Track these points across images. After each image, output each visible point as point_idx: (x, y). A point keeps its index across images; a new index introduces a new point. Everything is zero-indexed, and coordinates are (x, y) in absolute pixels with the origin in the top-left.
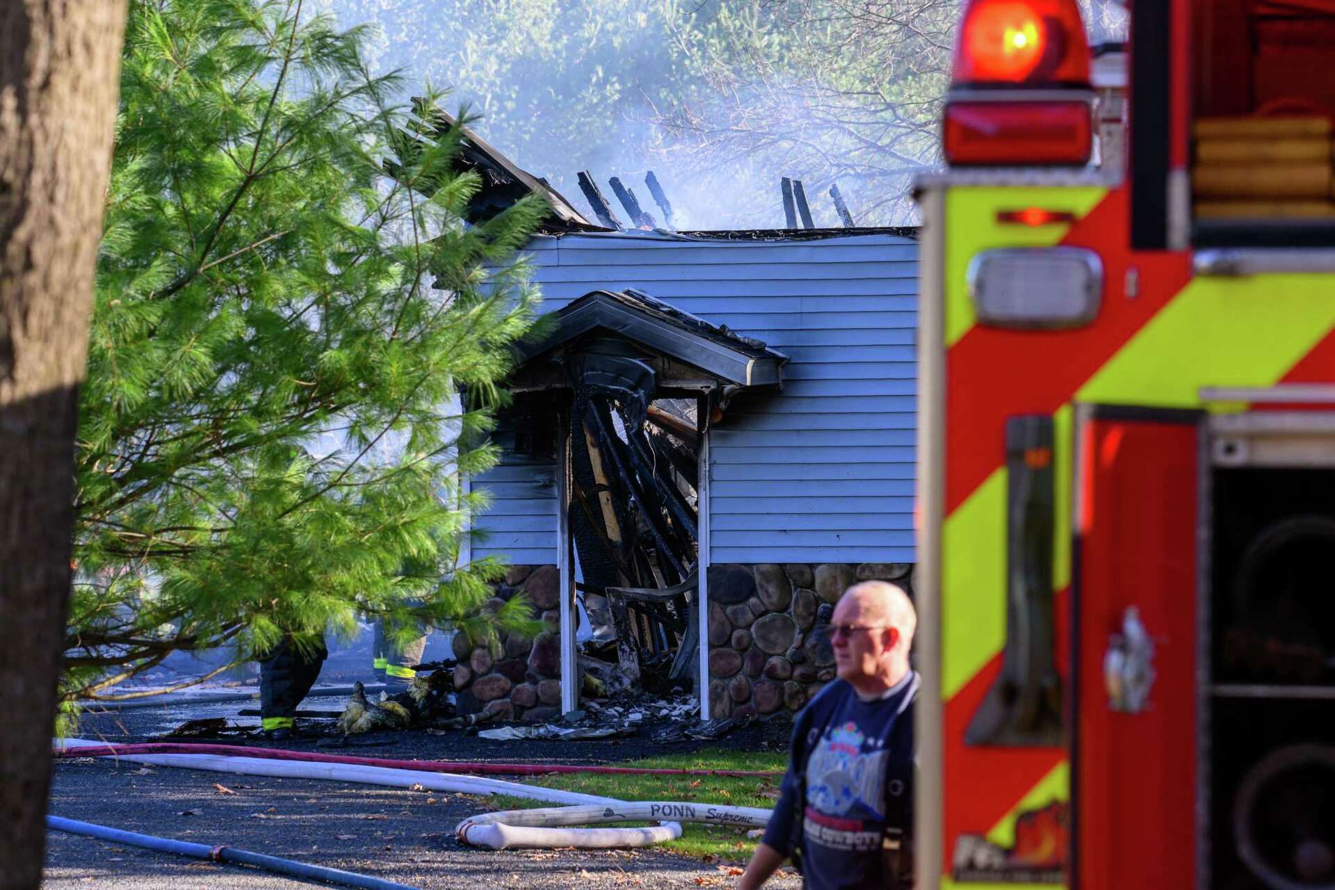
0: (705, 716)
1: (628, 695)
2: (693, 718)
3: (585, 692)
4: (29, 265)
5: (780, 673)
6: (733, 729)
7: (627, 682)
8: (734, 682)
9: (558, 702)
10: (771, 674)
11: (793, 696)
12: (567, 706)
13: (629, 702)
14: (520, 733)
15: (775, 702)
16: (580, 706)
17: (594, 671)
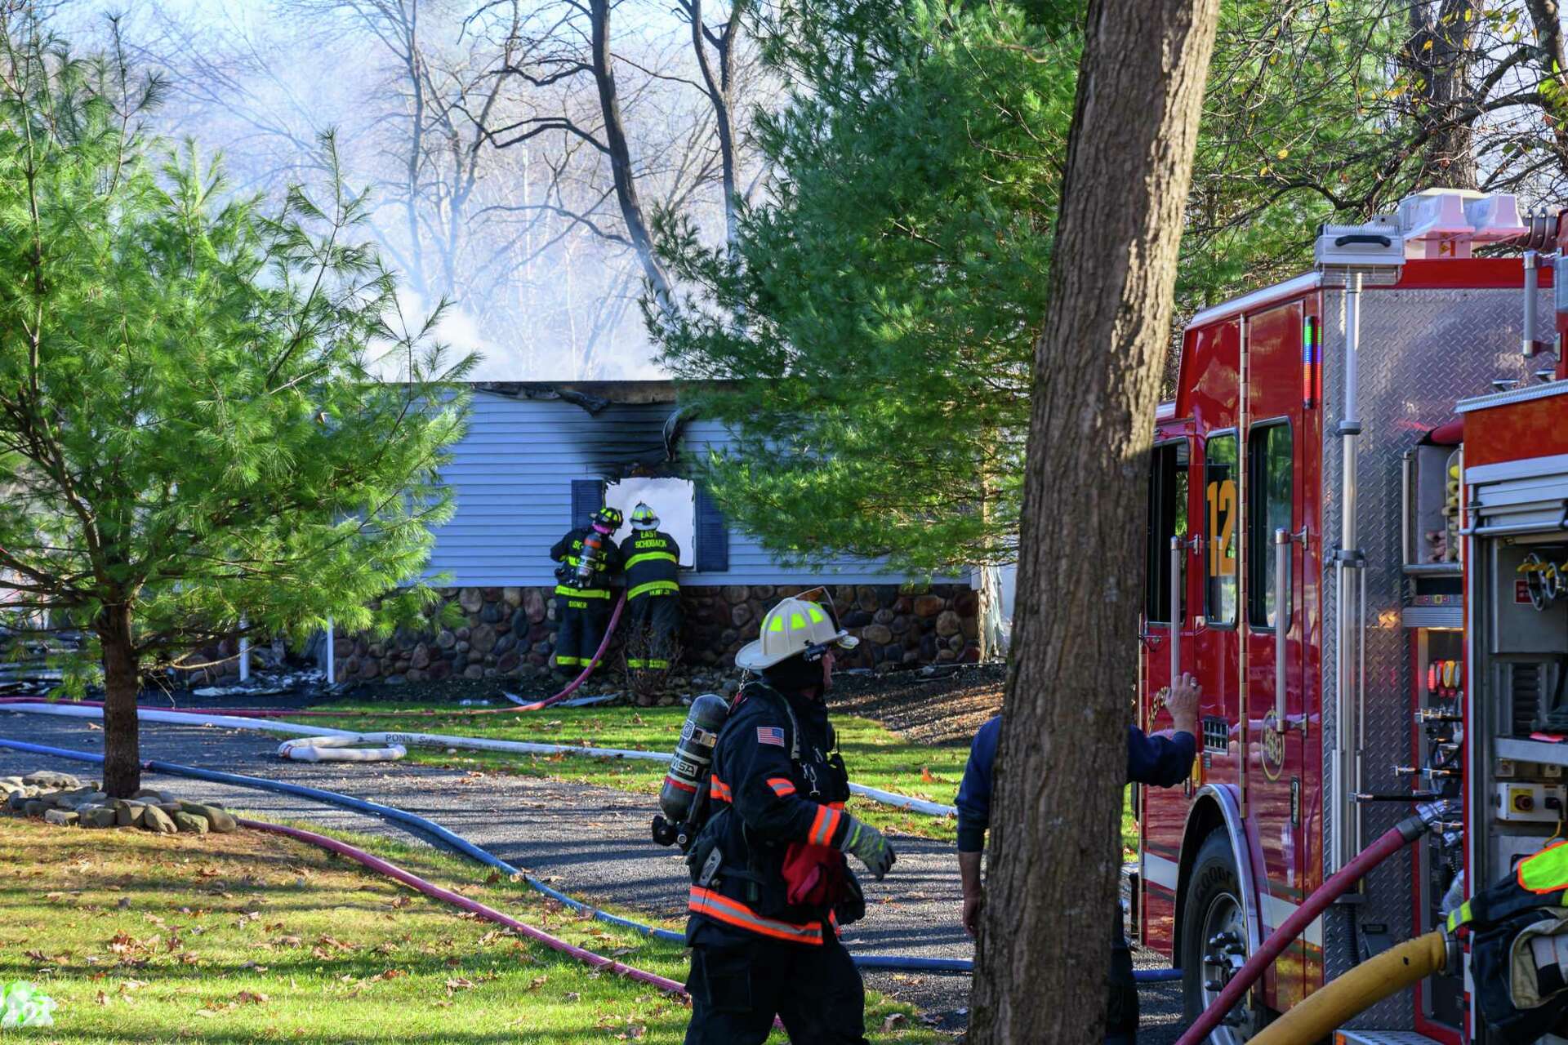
0: (331, 680)
1: (278, 668)
2: (323, 683)
3: (254, 667)
4: (1141, 362)
5: (378, 654)
6: (353, 688)
7: (278, 660)
8: (349, 660)
9: (238, 672)
10: (373, 655)
11: (386, 668)
12: (244, 675)
13: (282, 673)
14: (220, 691)
15: (375, 671)
16: (251, 675)
17: (258, 654)
